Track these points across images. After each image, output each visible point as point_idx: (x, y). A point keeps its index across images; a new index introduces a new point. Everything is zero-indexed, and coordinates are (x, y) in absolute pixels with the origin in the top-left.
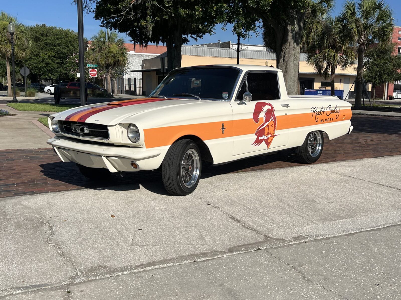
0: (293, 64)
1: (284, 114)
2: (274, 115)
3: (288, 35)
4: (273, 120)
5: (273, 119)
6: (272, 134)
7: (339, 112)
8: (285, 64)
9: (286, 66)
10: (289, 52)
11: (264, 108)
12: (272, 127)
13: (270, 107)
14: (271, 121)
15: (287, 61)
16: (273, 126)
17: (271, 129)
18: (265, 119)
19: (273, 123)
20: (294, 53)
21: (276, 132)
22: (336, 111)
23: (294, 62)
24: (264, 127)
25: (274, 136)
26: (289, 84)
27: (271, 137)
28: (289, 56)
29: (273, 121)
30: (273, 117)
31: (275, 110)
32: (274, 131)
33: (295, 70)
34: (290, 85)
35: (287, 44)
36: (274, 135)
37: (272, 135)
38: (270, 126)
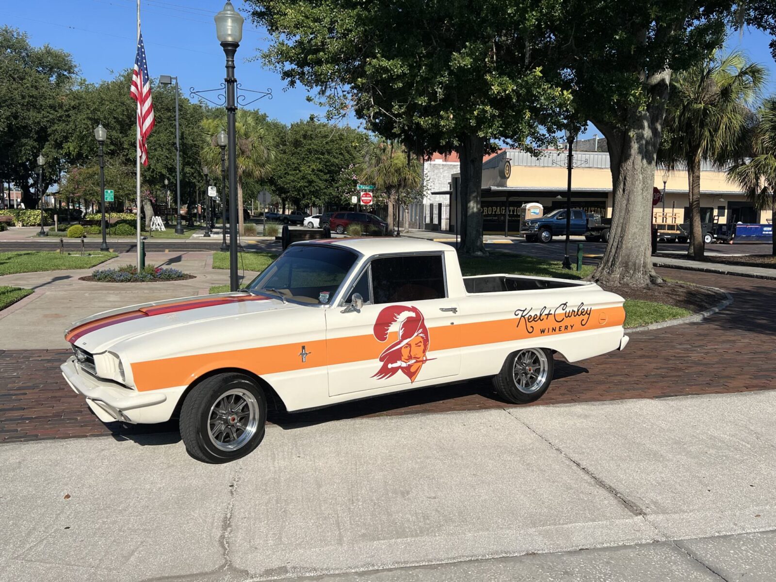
0: (640, 198)
1: (449, 324)
2: (423, 326)
3: (630, 147)
4: (421, 335)
5: (420, 333)
6: (419, 358)
7: (589, 314)
8: (626, 196)
9: (628, 200)
10: (633, 176)
11: (398, 317)
12: (420, 346)
13: (413, 314)
14: (417, 336)
15: (629, 192)
16: (422, 344)
17: (417, 351)
18: (401, 334)
19: (422, 340)
20: (643, 178)
21: (429, 355)
22: (582, 313)
23: (642, 193)
24: (401, 348)
25: (424, 362)
26: (633, 231)
27: (415, 362)
28: (633, 184)
29: (422, 337)
30: (421, 330)
31: (425, 318)
32: (424, 352)
33: (644, 206)
34: (635, 233)
35: (630, 162)
36: (424, 359)
37: (418, 360)
38: (413, 346)
